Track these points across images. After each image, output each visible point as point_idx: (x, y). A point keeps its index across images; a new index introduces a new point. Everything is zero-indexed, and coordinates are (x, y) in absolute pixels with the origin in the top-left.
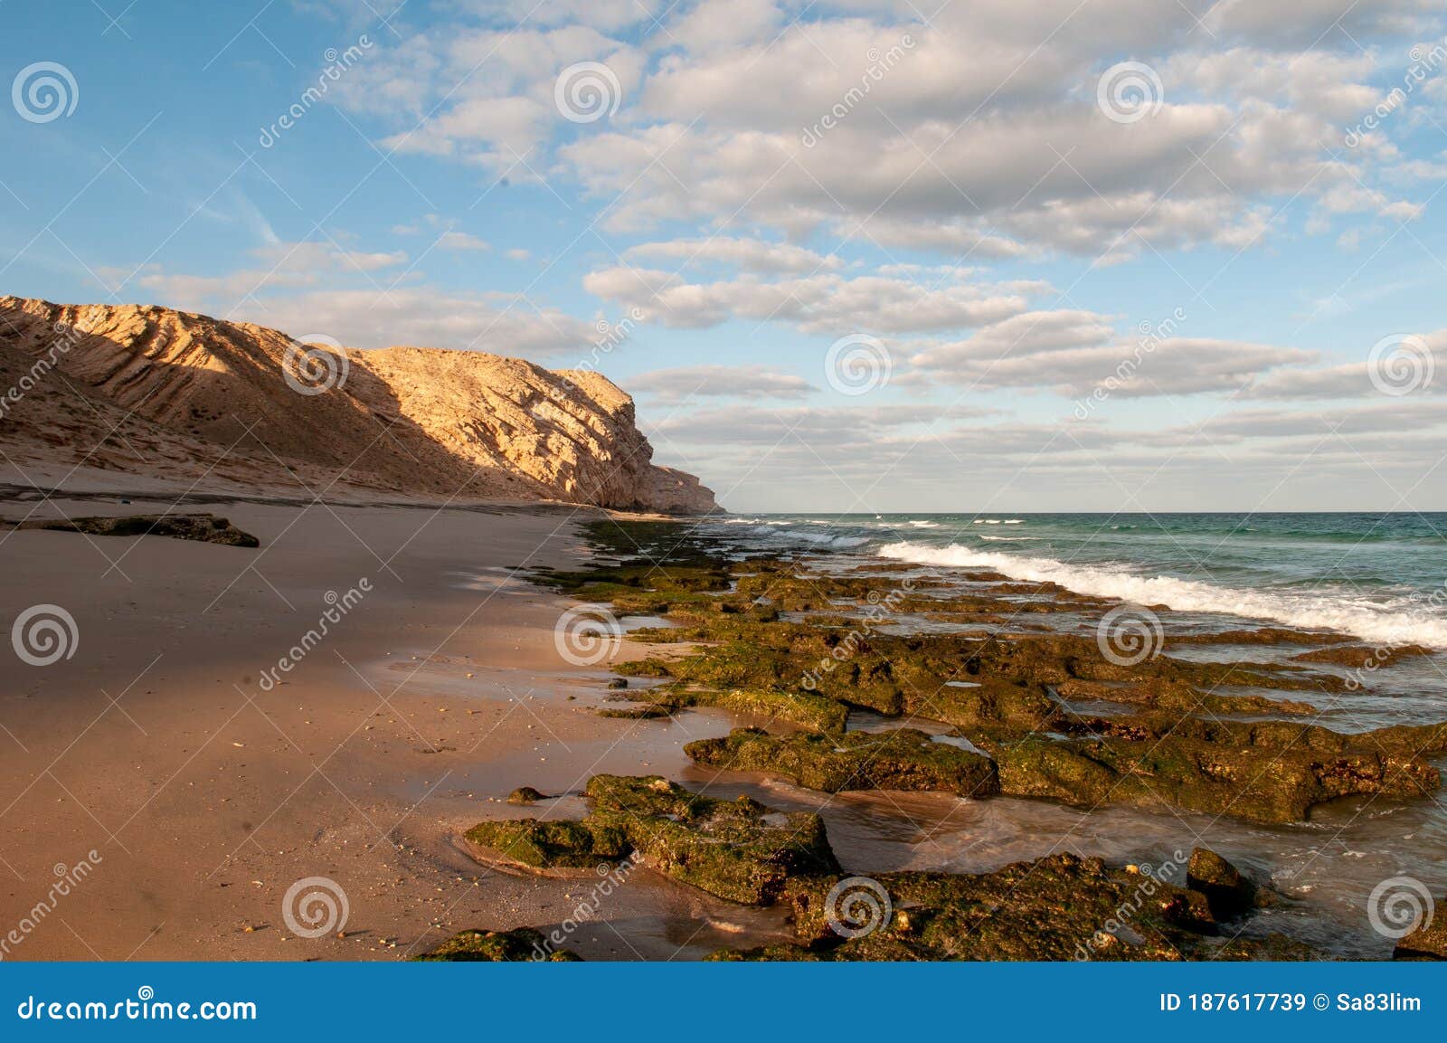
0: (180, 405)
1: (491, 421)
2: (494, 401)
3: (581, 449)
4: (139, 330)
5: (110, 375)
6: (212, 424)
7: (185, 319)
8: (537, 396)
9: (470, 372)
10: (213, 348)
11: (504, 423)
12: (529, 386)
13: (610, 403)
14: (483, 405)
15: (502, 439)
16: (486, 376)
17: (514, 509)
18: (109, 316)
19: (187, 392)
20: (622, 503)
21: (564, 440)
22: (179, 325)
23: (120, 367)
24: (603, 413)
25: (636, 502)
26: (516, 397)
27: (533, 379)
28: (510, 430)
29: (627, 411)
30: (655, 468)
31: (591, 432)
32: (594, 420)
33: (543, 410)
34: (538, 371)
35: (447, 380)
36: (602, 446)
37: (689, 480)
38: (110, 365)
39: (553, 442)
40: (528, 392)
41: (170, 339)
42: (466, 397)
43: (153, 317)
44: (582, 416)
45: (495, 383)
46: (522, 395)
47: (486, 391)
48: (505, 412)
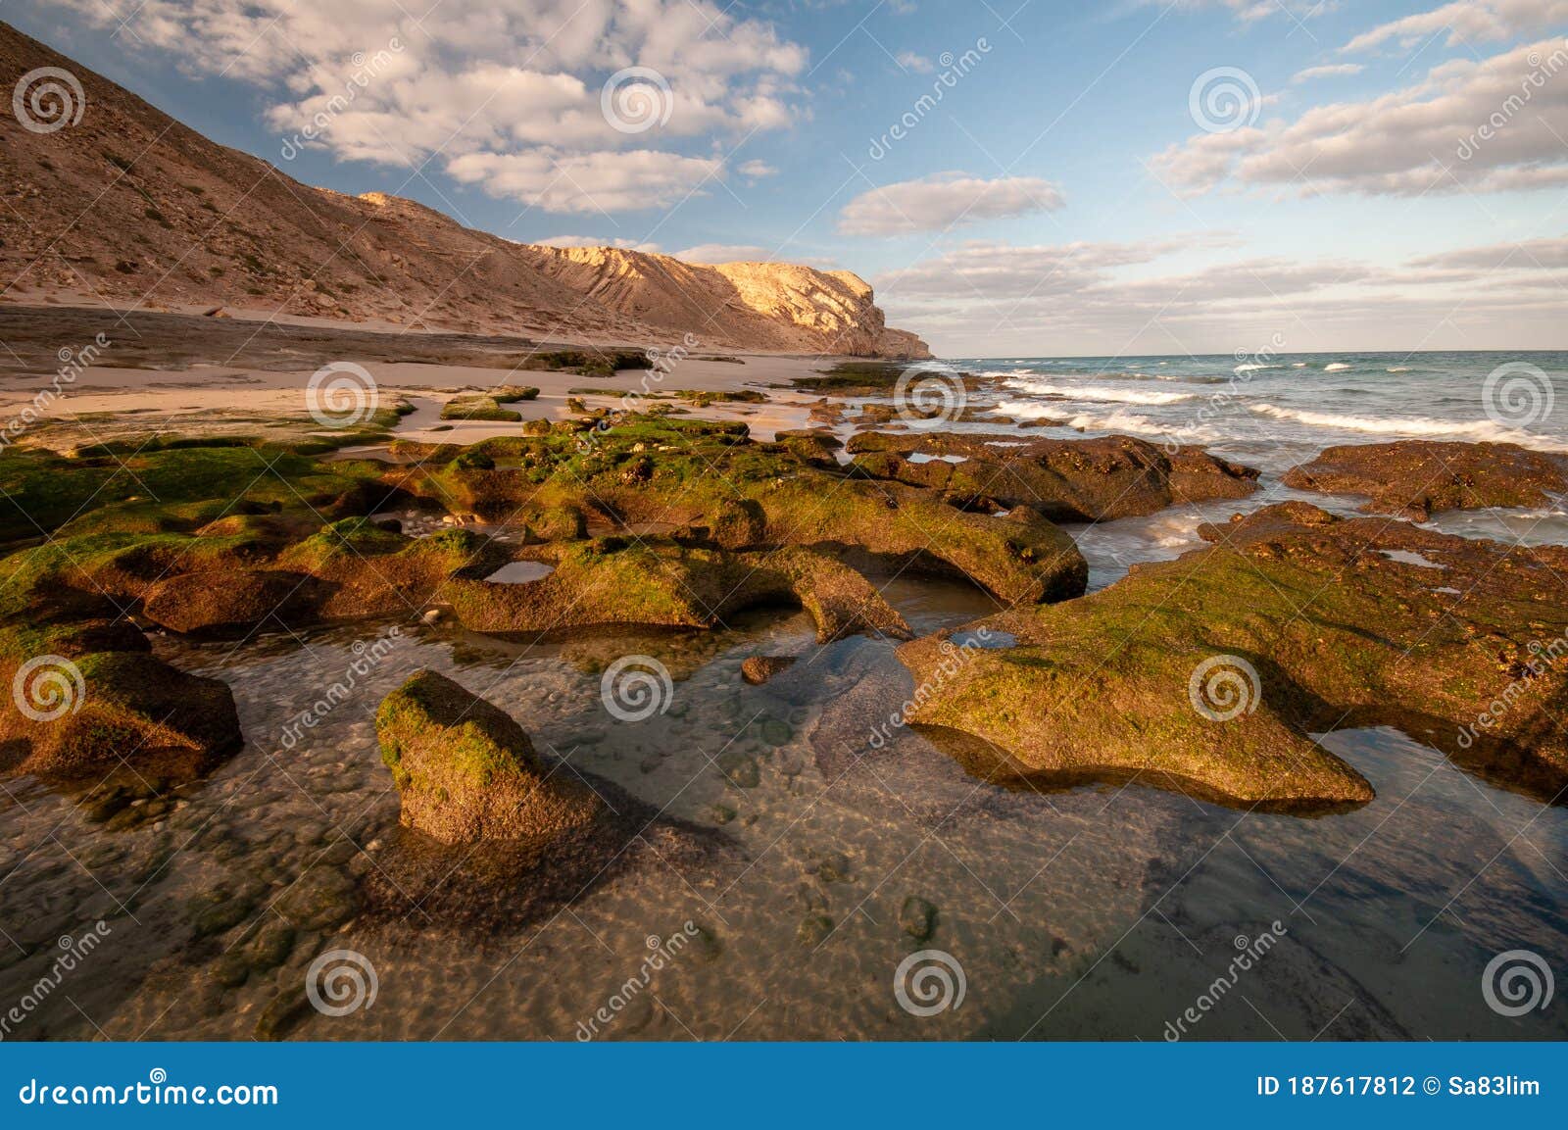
0: (628, 303)
1: (789, 306)
2: (791, 293)
3: (841, 320)
4: (602, 262)
5: (591, 289)
6: (646, 314)
7: (623, 252)
8: (815, 289)
9: (777, 276)
10: (641, 270)
11: (796, 306)
12: (811, 283)
13: (859, 290)
14: (784, 296)
15: (796, 316)
16: (785, 278)
17: (803, 357)
18: (585, 253)
19: (631, 297)
20: (864, 353)
21: (832, 316)
22: (621, 257)
23: (595, 284)
24: (854, 298)
25: (874, 352)
26: (803, 291)
27: (812, 278)
28: (800, 310)
29: (869, 296)
30: (889, 330)
31: (847, 310)
32: (849, 303)
33: (819, 297)
34: (815, 273)
35: (763, 282)
36: (853, 319)
37: (911, 337)
38: (590, 283)
39: (825, 317)
40: (810, 287)
41: (618, 265)
42: (775, 291)
43: (607, 253)
44: (841, 300)
45: (791, 282)
46: (807, 289)
47: (786, 288)
48: (797, 299)
